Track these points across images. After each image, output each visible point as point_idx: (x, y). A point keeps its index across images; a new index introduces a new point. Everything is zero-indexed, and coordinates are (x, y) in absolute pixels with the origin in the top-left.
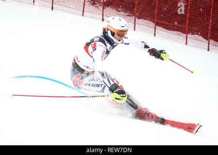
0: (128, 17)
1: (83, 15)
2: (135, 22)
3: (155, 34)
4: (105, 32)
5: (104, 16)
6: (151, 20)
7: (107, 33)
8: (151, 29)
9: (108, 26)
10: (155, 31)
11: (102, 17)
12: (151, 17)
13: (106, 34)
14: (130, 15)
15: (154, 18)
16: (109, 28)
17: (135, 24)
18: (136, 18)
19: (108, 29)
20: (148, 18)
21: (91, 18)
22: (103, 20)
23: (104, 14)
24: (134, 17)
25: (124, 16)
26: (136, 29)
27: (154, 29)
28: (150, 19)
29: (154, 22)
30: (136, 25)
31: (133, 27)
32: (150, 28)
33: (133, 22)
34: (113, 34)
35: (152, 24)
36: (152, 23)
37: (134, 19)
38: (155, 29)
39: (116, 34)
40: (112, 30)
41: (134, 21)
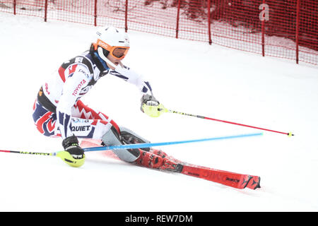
0: (251, 35)
1: (177, 37)
2: (263, 41)
3: (297, 60)
4: (93, 50)
5: (212, 36)
6: (288, 38)
7: (97, 51)
8: (291, 51)
9: (99, 40)
10: (297, 54)
11: (208, 38)
12: (288, 33)
13: (95, 54)
14: (255, 30)
15: (295, 34)
16: (100, 44)
17: (263, 46)
18: (265, 35)
19: (98, 46)
20: (285, 35)
21: (190, 39)
22: (210, 42)
23: (212, 33)
24: (261, 34)
25: (244, 33)
26: (265, 53)
27: (295, 52)
28: (287, 35)
29: (294, 41)
30: (266, 47)
31: (261, 50)
32: (288, 51)
33: (261, 42)
34: (106, 53)
35: (292, 44)
36: (292, 41)
37: (261, 37)
38: (297, 51)
39: (111, 53)
40: (106, 47)
41: (261, 40)
